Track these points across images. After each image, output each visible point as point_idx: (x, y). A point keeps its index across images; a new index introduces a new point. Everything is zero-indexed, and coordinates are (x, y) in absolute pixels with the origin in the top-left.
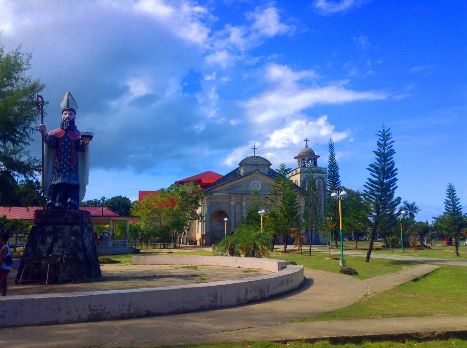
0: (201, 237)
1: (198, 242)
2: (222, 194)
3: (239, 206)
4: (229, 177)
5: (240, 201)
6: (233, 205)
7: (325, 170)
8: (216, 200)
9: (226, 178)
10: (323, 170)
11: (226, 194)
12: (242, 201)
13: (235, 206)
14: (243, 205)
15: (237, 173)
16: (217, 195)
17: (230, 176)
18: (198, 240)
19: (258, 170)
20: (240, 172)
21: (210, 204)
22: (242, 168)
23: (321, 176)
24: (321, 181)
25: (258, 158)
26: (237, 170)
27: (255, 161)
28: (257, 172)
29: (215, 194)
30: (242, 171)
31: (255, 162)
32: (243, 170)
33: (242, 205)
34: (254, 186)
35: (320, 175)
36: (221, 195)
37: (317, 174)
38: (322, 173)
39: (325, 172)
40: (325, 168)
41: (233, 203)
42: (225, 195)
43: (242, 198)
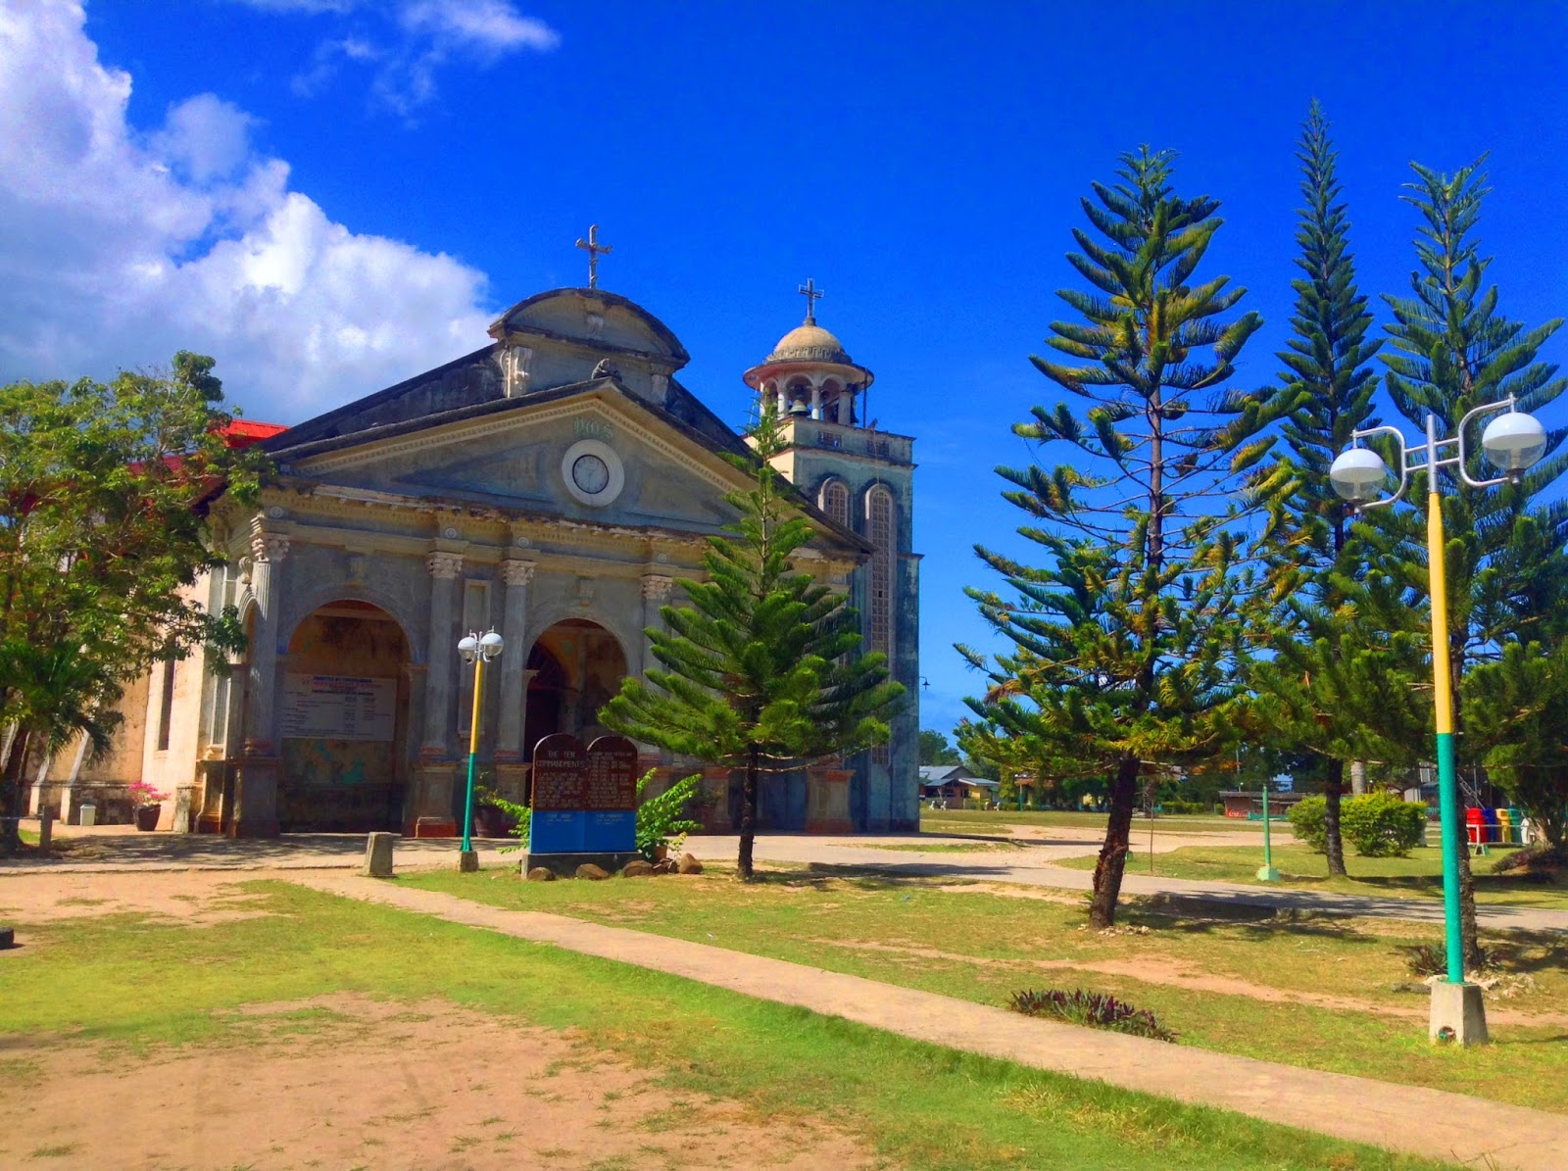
0: (198, 775)
1: (167, 809)
2: (381, 497)
3: (483, 588)
4: (429, 394)
5: (491, 555)
6: (451, 576)
7: (907, 448)
8: (335, 537)
9: (406, 397)
10: (896, 445)
11: (406, 500)
12: (505, 558)
13: (460, 582)
14: (510, 582)
15: (483, 379)
16: (344, 498)
17: (434, 392)
18: (165, 797)
19: (617, 379)
20: (499, 374)
21: (289, 556)
22: (517, 350)
23: (885, 476)
24: (887, 502)
25: (614, 310)
26: (482, 364)
27: (593, 320)
28: (609, 385)
29: (331, 490)
30: (513, 371)
31: (595, 328)
32: (522, 366)
33: (502, 584)
34: (581, 474)
35: (880, 468)
36: (377, 505)
37: (872, 466)
38: (894, 462)
39: (907, 458)
40: (904, 438)
41: (446, 567)
42: (400, 509)
43: (506, 540)
